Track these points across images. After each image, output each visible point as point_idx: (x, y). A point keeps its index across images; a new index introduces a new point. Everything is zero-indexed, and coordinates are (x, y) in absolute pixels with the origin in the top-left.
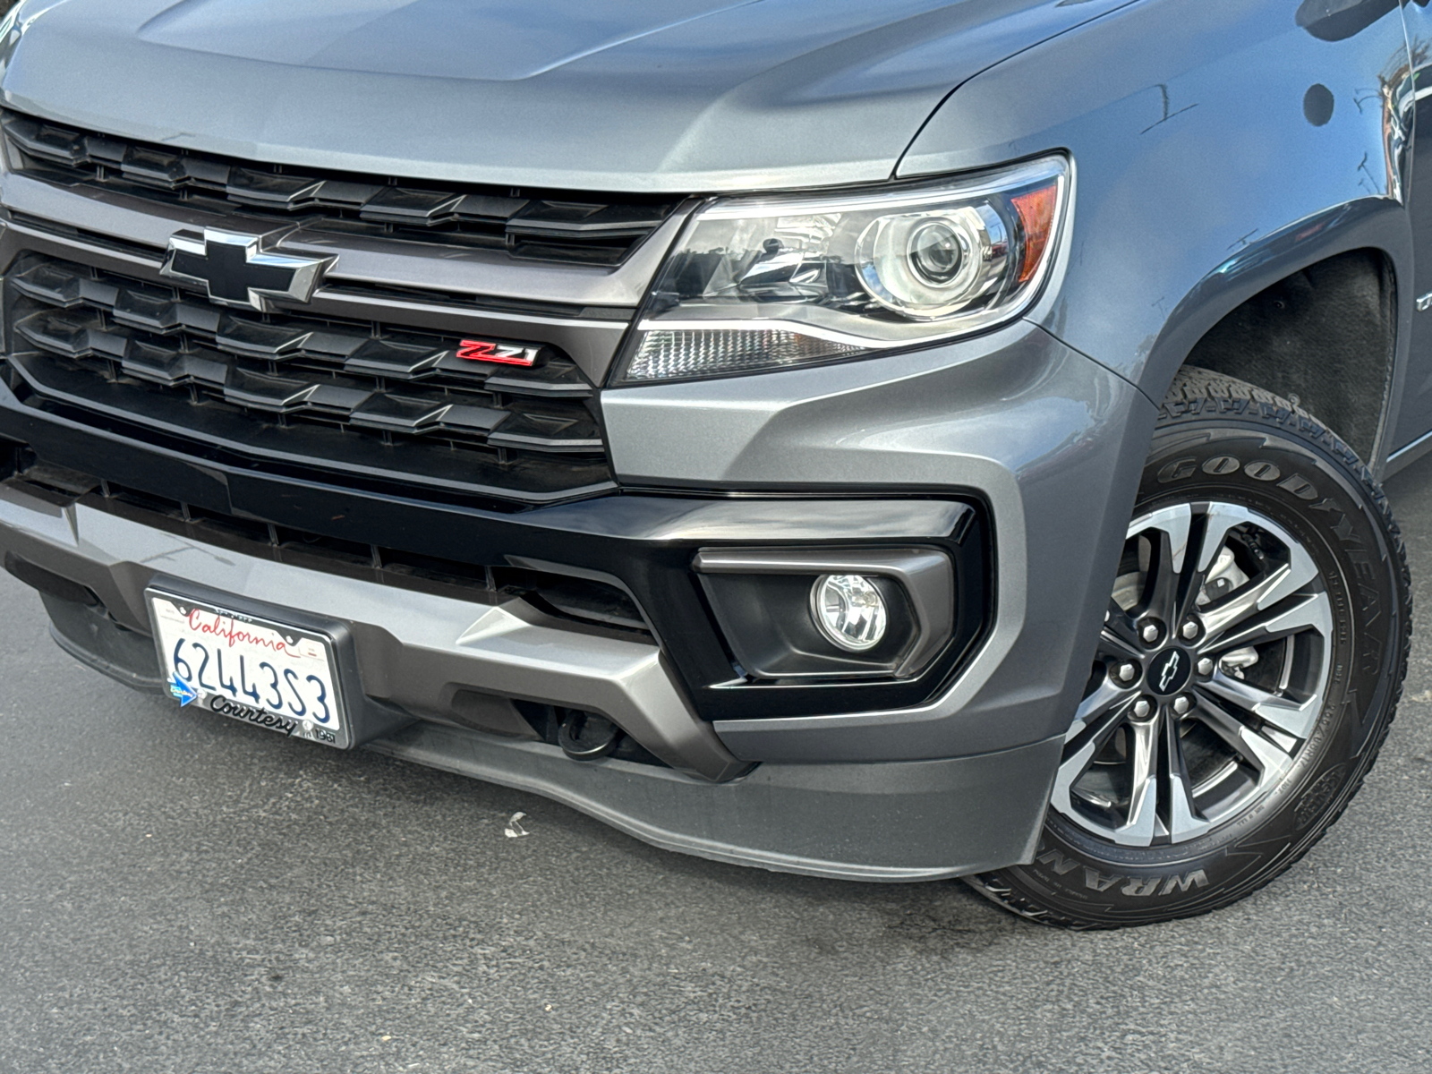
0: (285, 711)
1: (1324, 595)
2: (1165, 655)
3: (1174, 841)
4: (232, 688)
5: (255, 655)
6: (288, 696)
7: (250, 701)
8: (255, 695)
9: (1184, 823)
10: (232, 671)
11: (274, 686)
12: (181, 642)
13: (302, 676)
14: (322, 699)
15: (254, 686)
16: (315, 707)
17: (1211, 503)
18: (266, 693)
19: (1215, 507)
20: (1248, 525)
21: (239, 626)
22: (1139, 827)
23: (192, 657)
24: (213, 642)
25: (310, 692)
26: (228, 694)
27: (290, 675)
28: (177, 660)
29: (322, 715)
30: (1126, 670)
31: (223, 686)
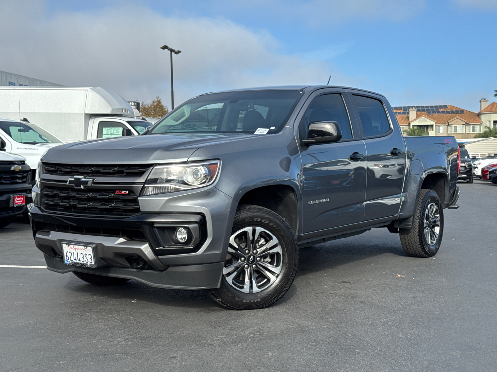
0: (85, 262)
1: (280, 246)
2: (250, 256)
3: (254, 292)
4: (76, 260)
5: (79, 252)
6: (85, 259)
7: (79, 262)
8: (80, 260)
9: (255, 289)
10: (76, 256)
11: (83, 258)
12: (67, 252)
13: (88, 255)
14: (91, 259)
15: (80, 259)
16: (90, 261)
17: (256, 227)
18: (82, 259)
19: (257, 228)
20: (264, 232)
21: (78, 247)
22: (246, 289)
23: (69, 255)
24: (72, 251)
25: (89, 257)
26: (75, 261)
27: (86, 255)
28: (67, 256)
29: (91, 262)
30: (243, 259)
31: (74, 260)
